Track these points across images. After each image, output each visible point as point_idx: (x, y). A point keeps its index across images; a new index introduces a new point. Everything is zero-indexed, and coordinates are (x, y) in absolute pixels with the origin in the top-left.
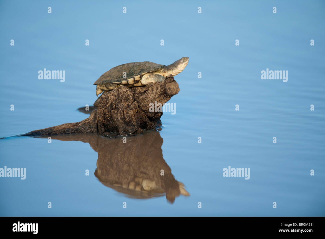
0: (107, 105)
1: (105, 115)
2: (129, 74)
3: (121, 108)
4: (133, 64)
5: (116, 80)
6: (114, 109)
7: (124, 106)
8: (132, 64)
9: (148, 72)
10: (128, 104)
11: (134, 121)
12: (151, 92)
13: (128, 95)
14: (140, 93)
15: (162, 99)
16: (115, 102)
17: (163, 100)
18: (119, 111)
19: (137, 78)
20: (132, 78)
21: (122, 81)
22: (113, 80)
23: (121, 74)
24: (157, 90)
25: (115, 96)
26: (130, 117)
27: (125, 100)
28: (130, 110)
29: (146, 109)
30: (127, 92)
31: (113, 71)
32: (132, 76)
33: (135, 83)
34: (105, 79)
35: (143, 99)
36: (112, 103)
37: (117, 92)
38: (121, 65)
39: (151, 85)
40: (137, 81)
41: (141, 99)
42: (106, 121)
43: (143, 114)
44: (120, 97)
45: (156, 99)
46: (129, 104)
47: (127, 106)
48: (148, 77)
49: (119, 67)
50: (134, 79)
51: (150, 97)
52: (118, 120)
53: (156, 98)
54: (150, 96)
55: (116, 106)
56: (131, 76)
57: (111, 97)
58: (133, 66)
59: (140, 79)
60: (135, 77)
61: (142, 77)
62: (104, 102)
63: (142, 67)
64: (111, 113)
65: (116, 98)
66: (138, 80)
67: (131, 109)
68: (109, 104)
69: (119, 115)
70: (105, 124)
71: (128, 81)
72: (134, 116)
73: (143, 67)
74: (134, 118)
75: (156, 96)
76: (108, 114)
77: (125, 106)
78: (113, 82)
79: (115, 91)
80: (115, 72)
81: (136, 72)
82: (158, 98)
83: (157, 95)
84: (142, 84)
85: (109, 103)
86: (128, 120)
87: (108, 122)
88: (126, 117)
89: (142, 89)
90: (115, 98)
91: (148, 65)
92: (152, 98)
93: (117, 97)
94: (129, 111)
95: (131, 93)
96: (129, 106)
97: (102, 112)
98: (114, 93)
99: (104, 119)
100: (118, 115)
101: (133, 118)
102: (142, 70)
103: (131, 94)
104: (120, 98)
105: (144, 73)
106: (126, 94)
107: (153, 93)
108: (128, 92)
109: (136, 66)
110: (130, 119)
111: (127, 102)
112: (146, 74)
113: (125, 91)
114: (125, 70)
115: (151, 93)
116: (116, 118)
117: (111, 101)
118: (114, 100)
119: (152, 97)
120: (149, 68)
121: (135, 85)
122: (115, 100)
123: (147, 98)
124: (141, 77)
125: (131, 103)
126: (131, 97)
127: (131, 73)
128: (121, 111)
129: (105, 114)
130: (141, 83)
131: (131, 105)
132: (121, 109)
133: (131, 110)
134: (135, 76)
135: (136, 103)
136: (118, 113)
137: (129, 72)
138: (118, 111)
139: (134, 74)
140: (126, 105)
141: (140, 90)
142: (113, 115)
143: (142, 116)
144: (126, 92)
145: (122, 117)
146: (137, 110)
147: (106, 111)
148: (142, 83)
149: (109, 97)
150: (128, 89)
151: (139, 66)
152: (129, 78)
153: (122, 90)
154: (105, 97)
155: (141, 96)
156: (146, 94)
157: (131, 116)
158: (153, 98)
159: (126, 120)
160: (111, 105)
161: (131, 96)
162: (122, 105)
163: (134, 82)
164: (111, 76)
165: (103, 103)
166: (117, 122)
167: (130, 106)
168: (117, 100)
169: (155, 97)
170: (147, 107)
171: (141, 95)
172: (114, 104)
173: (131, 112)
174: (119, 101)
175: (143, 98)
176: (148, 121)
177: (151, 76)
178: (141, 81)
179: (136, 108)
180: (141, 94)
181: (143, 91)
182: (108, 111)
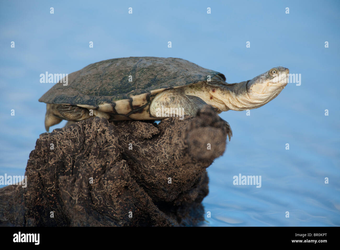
0: (49, 162)
1: (44, 186)
2: (120, 88)
3: (84, 175)
4: (136, 63)
5: (87, 98)
6: (68, 174)
7: (92, 170)
8: (134, 62)
9: (169, 89)
10: (103, 164)
11: (117, 210)
12: (168, 141)
13: (106, 142)
14: (142, 137)
15: (188, 163)
16: (73, 156)
17: (192, 165)
18: (78, 181)
19: (138, 99)
20: (124, 98)
21: (100, 104)
22: (79, 99)
23: (99, 86)
24: (178, 139)
25: (74, 141)
26: (107, 197)
27: (95, 154)
28: (107, 180)
29: (154, 181)
30: (104, 133)
31: (86, 74)
32: (126, 95)
33: (133, 112)
34: (63, 93)
35: (147, 155)
36: (65, 157)
37: (80, 131)
38: (107, 61)
39: (172, 121)
40: (137, 107)
41: (142, 154)
42: (45, 201)
43: (142, 193)
44: (86, 145)
45: (176, 160)
46: (106, 165)
47: (99, 170)
48: (169, 99)
49: (102, 66)
50: (131, 101)
51: (162, 153)
52: (72, 204)
53: (176, 158)
54: (163, 149)
55: (73, 166)
56: (124, 92)
57: (62, 144)
58: (136, 67)
59: (147, 104)
60: (134, 97)
61: (153, 99)
62: (43, 153)
63: (157, 72)
64: (58, 183)
65: (75, 146)
66: (142, 105)
67: (111, 178)
68: (55, 159)
69: (76, 190)
70: (43, 207)
71: (114, 106)
72: (119, 196)
73: (160, 72)
74: (117, 202)
75: (176, 154)
76: (50, 185)
77: (94, 169)
78: (78, 103)
79: (76, 128)
80: (89, 76)
81: (139, 85)
82: (179, 158)
83: (177, 151)
84: (151, 116)
85: (55, 156)
86: (100, 204)
87: (51, 204)
88: (96, 198)
89: (147, 129)
90: (72, 145)
91: (172, 69)
92: (167, 156)
93: (78, 145)
94: (104, 182)
95: (113, 138)
96: (106, 171)
97: (36, 178)
98: (72, 133)
99: (41, 196)
100: (74, 190)
101: (115, 200)
102: (155, 82)
103: (113, 140)
104: (86, 148)
105: (156, 88)
106: (101, 140)
107: (170, 144)
108: (107, 134)
109: (142, 70)
110: (108, 202)
111: (101, 160)
112: (165, 93)
113: (99, 130)
114: (112, 75)
115: (166, 141)
116: (68, 198)
117: (61, 153)
118: (69, 150)
119: (168, 153)
120: (175, 77)
121: (134, 116)
122: (74, 152)
123: (157, 153)
124: (149, 99)
125: (111, 163)
126: (114, 148)
127: (126, 85)
128: (81, 181)
129: (43, 184)
130: (150, 113)
131: (111, 167)
132: (81, 177)
133: (109, 181)
134: (134, 95)
135: (124, 166)
136: (74, 185)
137: (121, 81)
138: (75, 181)
139: (133, 89)
140: (97, 167)
141: (142, 131)
142: (61, 190)
143: (139, 198)
144: (100, 135)
145: (83, 196)
146: (124, 183)
147: (47, 176)
148: (152, 113)
149: (57, 143)
150: (107, 126)
151: (149, 69)
152: (119, 99)
153: (92, 127)
154: (46, 141)
155: (142, 147)
156: (156, 143)
157: (110, 196)
158: (169, 157)
159: (94, 204)
160: (62, 164)
161: (113, 146)
162: (87, 165)
163: (130, 110)
164: (78, 87)
165: (39, 157)
166: (70, 207)
167: (109, 170)
168: (77, 152)
169: (174, 155)
170: (156, 177)
171: (145, 144)
172: (68, 159)
173: (110, 186)
174: (83, 155)
175: (146, 153)
176: (155, 211)
177: (177, 100)
178: (149, 109)
179: (123, 178)
180: (145, 140)
181: (148, 135)
182: (50, 178)
